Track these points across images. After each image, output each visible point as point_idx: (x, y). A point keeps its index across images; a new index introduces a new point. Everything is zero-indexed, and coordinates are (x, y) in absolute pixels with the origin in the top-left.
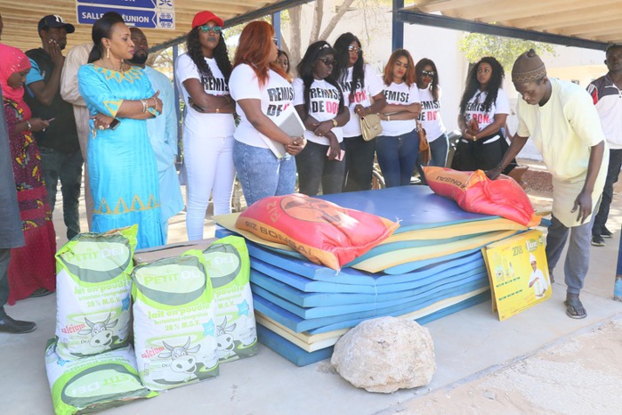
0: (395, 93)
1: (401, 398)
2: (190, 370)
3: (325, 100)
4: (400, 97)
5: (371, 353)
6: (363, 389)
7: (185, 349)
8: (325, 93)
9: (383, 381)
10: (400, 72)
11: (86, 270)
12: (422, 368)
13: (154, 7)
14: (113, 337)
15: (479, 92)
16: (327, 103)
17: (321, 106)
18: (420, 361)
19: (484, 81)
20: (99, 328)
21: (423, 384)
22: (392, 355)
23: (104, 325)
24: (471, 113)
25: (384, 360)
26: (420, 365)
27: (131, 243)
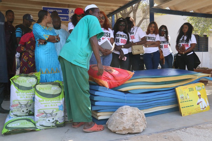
0: (150, 37)
1: (128, 136)
2: (53, 122)
3: (120, 38)
4: (152, 39)
5: (117, 118)
6: (115, 132)
7: (51, 114)
8: (121, 36)
9: (121, 128)
10: (152, 29)
11: (21, 86)
12: (138, 125)
13: (68, 14)
14: (29, 111)
15: (183, 36)
16: (121, 39)
17: (119, 40)
18: (137, 122)
19: (185, 32)
20: (24, 106)
21: (139, 132)
22: (125, 118)
23: (26, 105)
24: (181, 44)
25: (122, 120)
26: (137, 124)
27: (38, 78)
